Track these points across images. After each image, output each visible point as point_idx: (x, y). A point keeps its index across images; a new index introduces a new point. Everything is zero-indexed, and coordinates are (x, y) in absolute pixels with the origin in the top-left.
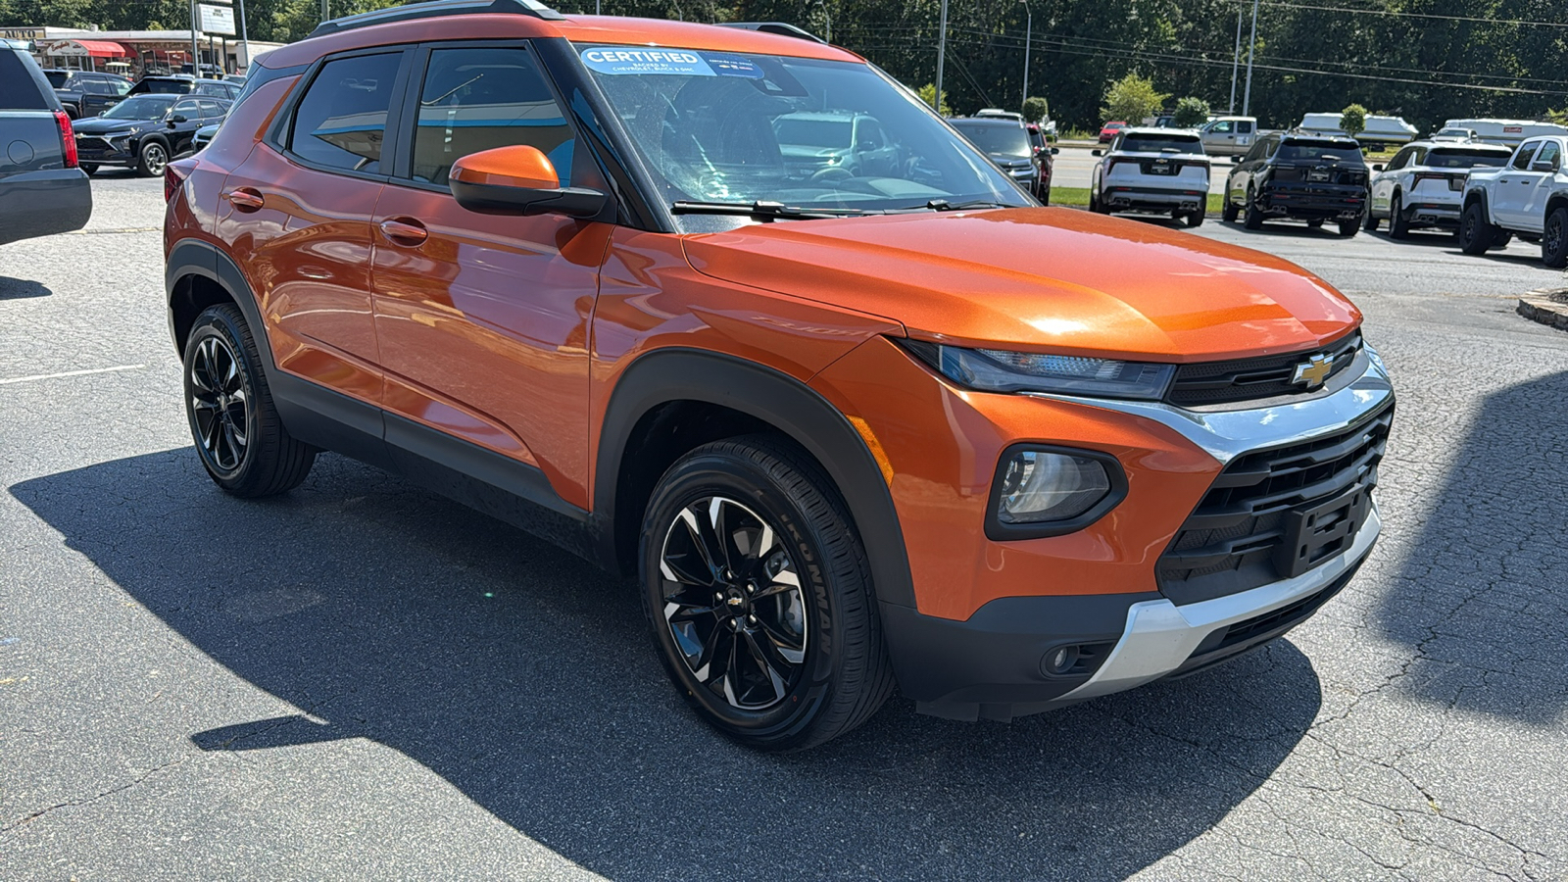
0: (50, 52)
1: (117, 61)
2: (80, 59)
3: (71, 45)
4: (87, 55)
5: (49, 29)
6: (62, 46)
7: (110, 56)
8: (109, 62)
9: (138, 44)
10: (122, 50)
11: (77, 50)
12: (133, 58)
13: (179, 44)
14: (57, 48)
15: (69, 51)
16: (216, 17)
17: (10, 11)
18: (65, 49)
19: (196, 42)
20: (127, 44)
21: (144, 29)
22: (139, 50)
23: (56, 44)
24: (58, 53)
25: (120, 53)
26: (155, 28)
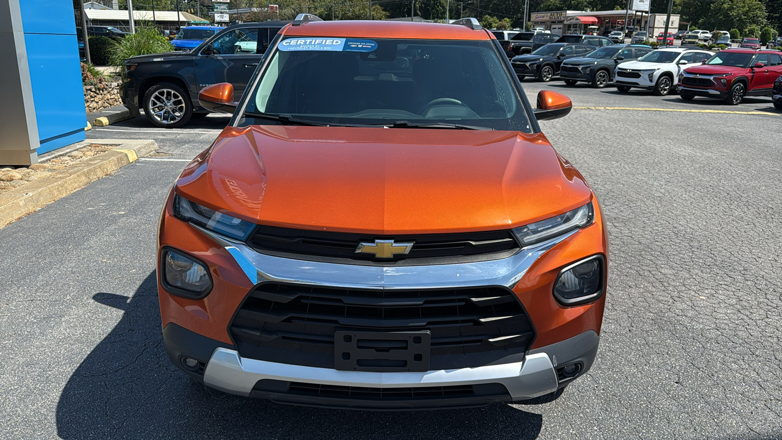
0: (565, 22)
1: (594, 25)
2: (578, 25)
3: (575, 19)
4: (580, 23)
5: (568, 12)
6: (571, 19)
7: (591, 23)
8: (590, 26)
9: (604, 17)
10: (597, 20)
11: (577, 21)
12: (601, 24)
13: (623, 16)
14: (569, 20)
15: (573, 21)
16: (641, 3)
17: (559, 4)
18: (572, 21)
19: (627, 15)
20: (599, 17)
21: (612, 10)
22: (604, 20)
23: (569, 19)
24: (568, 23)
25: (595, 22)
26: (617, 9)
